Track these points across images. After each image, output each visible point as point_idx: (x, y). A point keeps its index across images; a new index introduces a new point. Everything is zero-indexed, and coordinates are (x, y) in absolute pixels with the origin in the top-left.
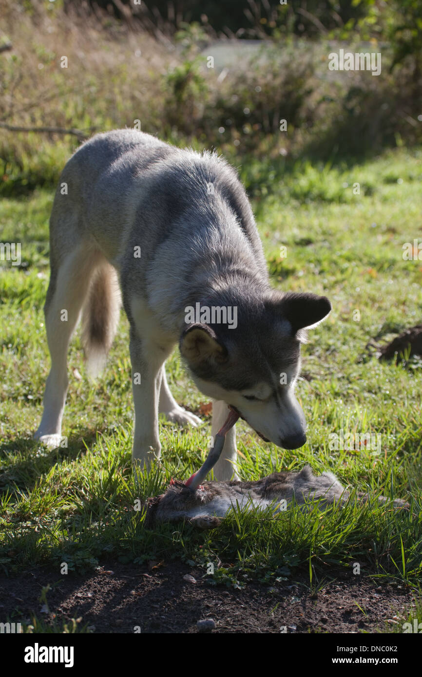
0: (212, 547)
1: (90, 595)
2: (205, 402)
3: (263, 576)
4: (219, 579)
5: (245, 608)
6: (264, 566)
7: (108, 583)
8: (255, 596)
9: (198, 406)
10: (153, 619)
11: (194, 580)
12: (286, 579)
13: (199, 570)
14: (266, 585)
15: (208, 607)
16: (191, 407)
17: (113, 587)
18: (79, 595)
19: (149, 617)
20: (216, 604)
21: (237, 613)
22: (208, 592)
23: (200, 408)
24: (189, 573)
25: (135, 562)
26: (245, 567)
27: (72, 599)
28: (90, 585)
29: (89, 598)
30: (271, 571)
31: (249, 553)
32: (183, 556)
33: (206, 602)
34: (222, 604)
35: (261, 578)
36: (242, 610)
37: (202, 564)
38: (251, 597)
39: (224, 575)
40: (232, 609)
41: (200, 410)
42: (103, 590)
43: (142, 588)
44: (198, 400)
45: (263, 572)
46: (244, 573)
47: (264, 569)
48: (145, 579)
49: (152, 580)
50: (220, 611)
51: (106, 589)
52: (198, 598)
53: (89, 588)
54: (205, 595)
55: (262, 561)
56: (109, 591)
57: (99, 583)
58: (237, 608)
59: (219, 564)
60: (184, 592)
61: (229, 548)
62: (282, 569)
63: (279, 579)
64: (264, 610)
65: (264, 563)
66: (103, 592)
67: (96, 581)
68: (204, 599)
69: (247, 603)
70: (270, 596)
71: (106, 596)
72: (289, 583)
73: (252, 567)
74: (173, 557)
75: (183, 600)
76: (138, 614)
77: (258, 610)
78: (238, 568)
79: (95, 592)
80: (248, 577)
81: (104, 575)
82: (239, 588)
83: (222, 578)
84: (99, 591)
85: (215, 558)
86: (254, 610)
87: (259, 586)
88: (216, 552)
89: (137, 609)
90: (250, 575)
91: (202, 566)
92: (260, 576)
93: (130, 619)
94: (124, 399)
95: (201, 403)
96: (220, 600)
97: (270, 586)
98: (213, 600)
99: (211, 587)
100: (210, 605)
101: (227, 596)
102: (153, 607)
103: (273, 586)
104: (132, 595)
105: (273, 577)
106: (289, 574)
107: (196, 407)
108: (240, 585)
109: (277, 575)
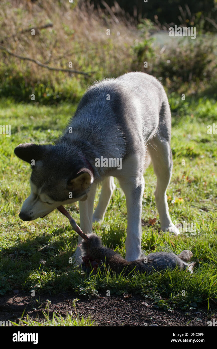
0: (157, 289)
1: (93, 308)
2: (152, 218)
3: (183, 306)
4: (160, 305)
5: (173, 321)
6: (184, 301)
7: (103, 303)
8: (179, 316)
9: (148, 220)
10: (126, 323)
11: (147, 305)
12: (195, 309)
13: (150, 300)
14: (185, 311)
15: (154, 319)
16: (144, 220)
17: (106, 305)
18: (88, 308)
19: (124, 322)
20: (159, 318)
21: (169, 323)
22: (155, 312)
23: (149, 221)
24: (145, 301)
25: (116, 294)
26: (174, 301)
27: (84, 309)
28: (93, 303)
29: (93, 309)
30: (187, 304)
31: (176, 294)
32: (142, 293)
33: (153, 316)
34: (162, 318)
35: (182, 307)
36: (172, 322)
37: (151, 297)
38: (177, 316)
39: (163, 304)
40: (167, 321)
41: (149, 222)
42: (100, 306)
43: (120, 307)
44: (148, 217)
45: (183, 304)
46: (174, 303)
47: (184, 302)
48: (122, 302)
49: (125, 303)
50: (161, 321)
51: (102, 306)
52: (149, 314)
53: (93, 305)
54: (153, 313)
55: (183, 298)
56: (103, 307)
57: (98, 302)
58: (170, 321)
59: (160, 298)
60: (142, 311)
61: (165, 291)
62: (193, 303)
63: (191, 308)
64: (183, 323)
65: (184, 299)
66: (100, 307)
67: (97, 301)
68: (153, 315)
69: (174, 319)
70: (186, 316)
71: (102, 309)
72: (196, 311)
73: (177, 301)
74: (136, 293)
75: (142, 314)
76: (118, 319)
77: (180, 323)
78: (170, 300)
79: (96, 307)
80: (176, 306)
81: (100, 299)
82: (171, 311)
83: (162, 305)
84: (98, 306)
85: (158, 295)
86: (178, 322)
87: (181, 311)
88: (159, 292)
89: (118, 317)
90: (176, 304)
91: (152, 298)
92: (181, 306)
93: (114, 321)
94: (109, 213)
95: (150, 218)
96: (161, 316)
97: (186, 311)
98: (157, 315)
99: (156, 309)
100: (156, 318)
101: (164, 314)
102: (126, 317)
103: (188, 312)
104: (115, 310)
105: (188, 307)
106: (196, 306)
107: (147, 220)
108: (171, 309)
109: (190, 306)
